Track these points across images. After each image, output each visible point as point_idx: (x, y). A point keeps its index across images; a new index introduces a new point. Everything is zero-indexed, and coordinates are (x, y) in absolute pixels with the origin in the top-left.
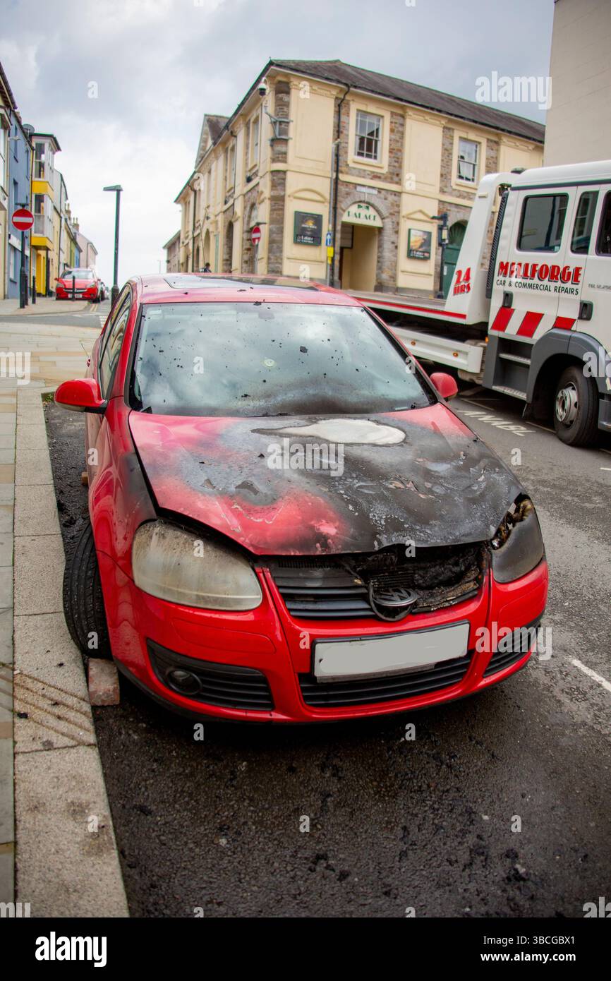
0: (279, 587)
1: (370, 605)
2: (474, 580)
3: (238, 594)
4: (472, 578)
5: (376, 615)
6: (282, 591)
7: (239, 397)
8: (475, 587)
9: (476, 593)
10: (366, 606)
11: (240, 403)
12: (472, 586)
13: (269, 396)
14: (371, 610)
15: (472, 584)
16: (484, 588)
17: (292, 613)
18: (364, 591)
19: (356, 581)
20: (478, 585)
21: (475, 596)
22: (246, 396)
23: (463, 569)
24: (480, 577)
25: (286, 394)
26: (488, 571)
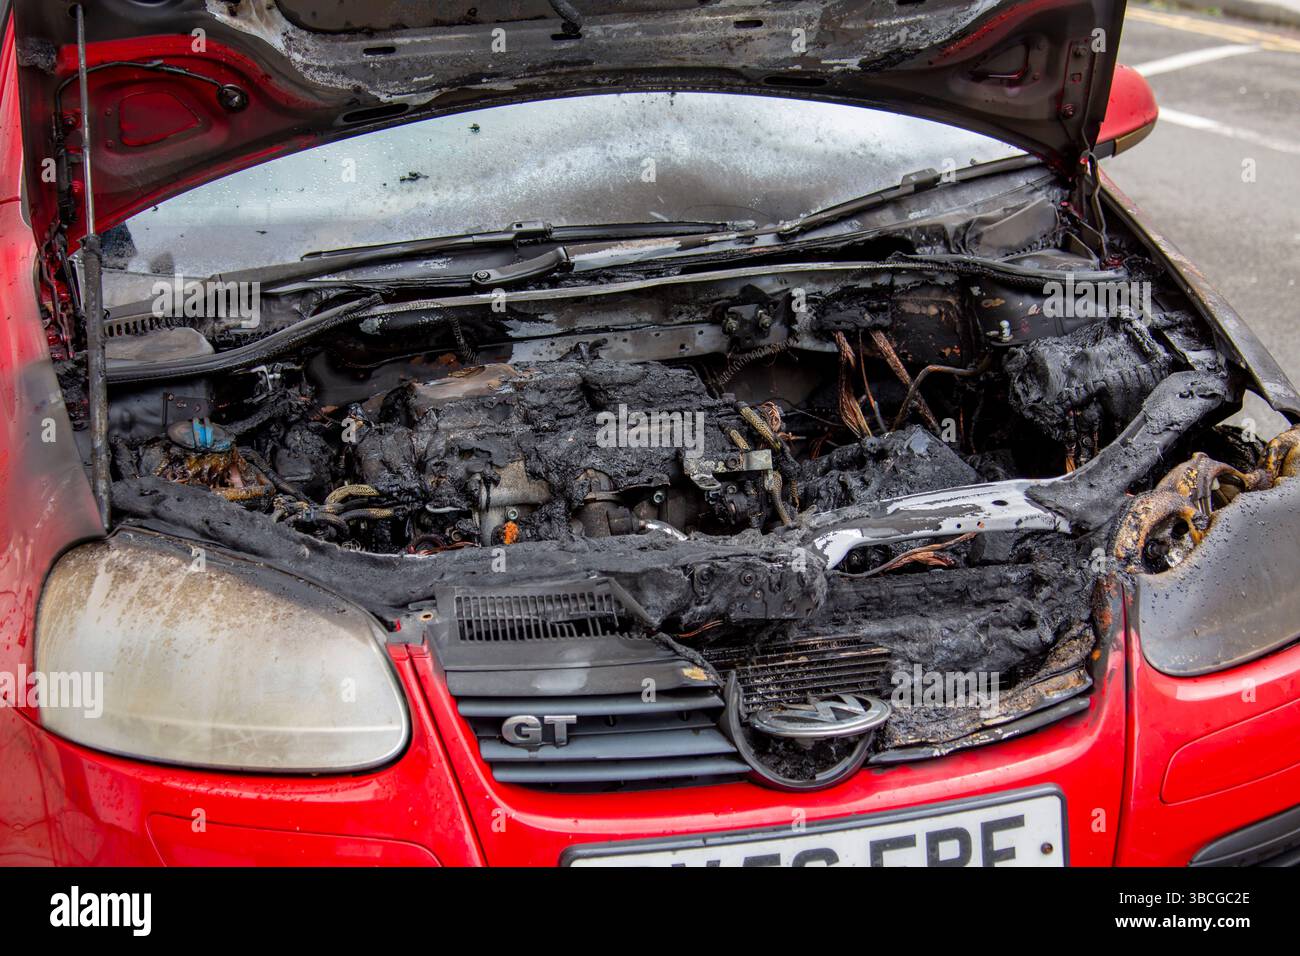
0: (457, 699)
1: (731, 740)
2: (1076, 666)
3: (334, 724)
4: (1072, 660)
5: (754, 771)
6: (467, 709)
7: (394, 184)
8: (1081, 687)
9: (1083, 703)
10: (721, 746)
11: (393, 201)
12: (1073, 683)
13: (487, 174)
14: (736, 757)
15: (1072, 677)
16: (1114, 687)
17: (501, 775)
18: (714, 701)
19: (687, 672)
20: (1089, 680)
21: (1081, 713)
22: (414, 177)
23: (1048, 636)
24: (1096, 655)
25: (542, 164)
26: (1120, 635)
